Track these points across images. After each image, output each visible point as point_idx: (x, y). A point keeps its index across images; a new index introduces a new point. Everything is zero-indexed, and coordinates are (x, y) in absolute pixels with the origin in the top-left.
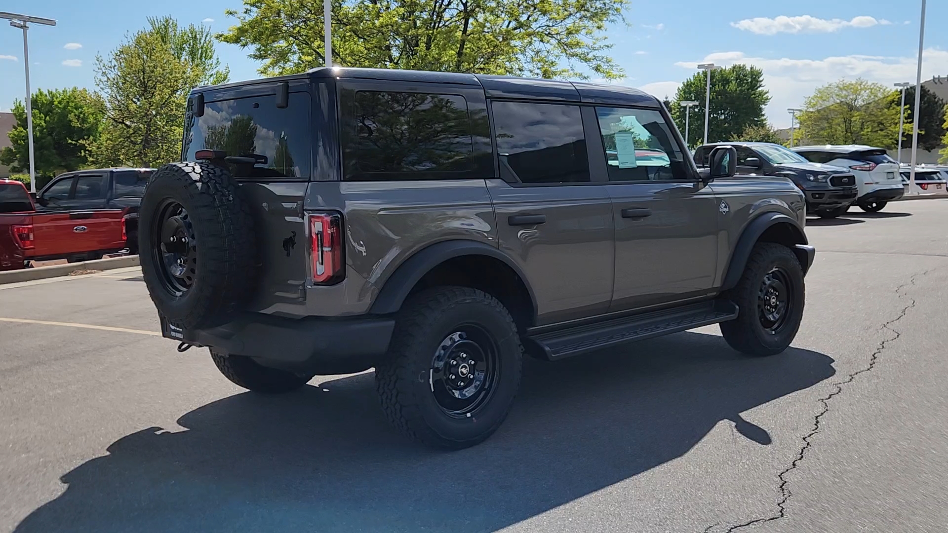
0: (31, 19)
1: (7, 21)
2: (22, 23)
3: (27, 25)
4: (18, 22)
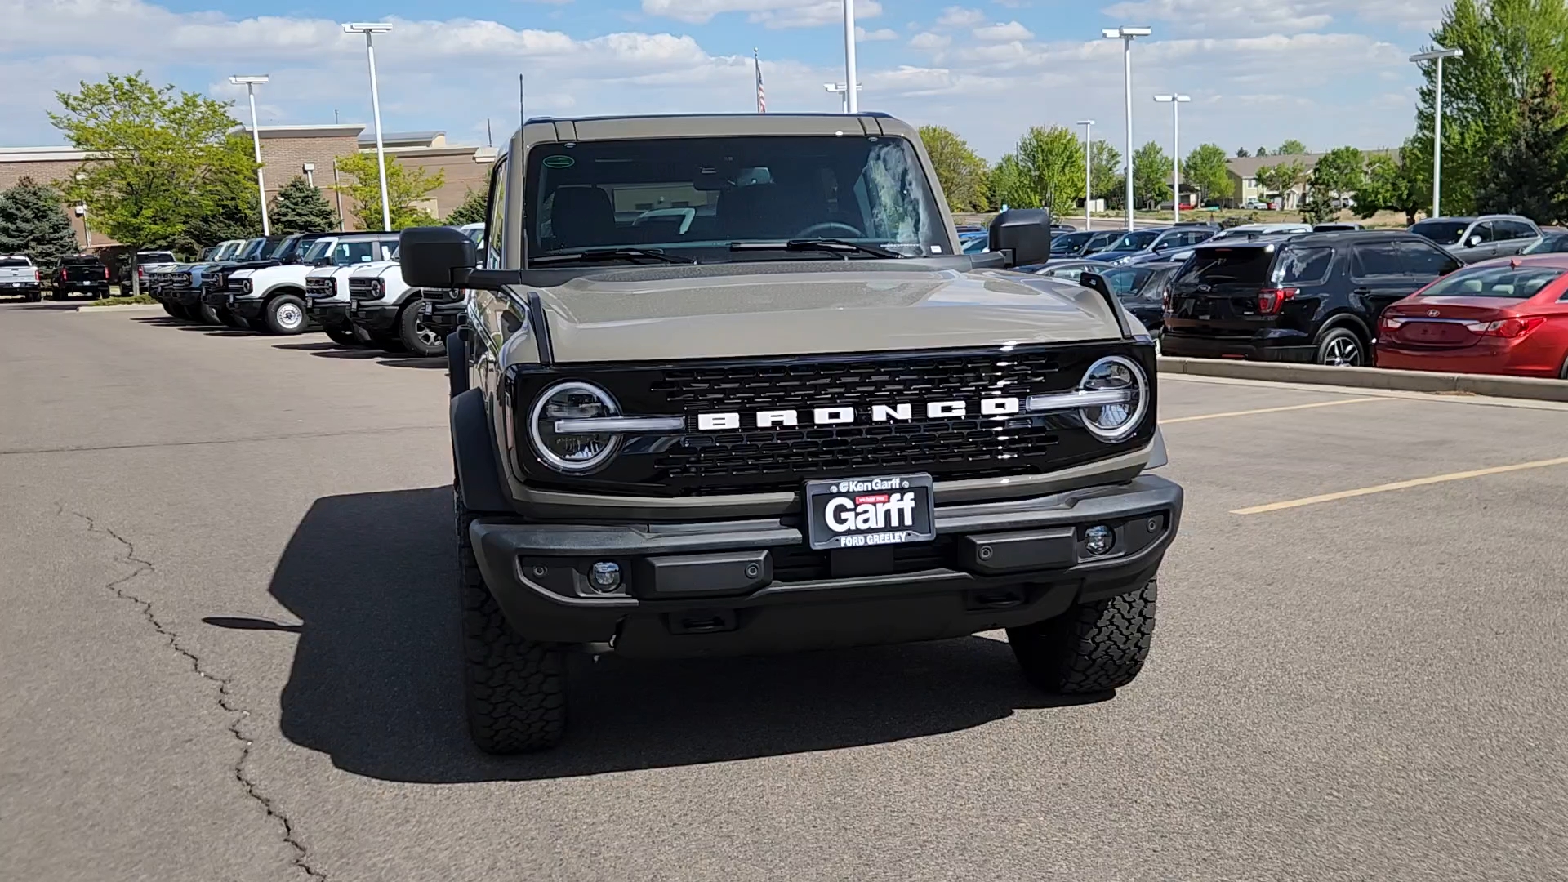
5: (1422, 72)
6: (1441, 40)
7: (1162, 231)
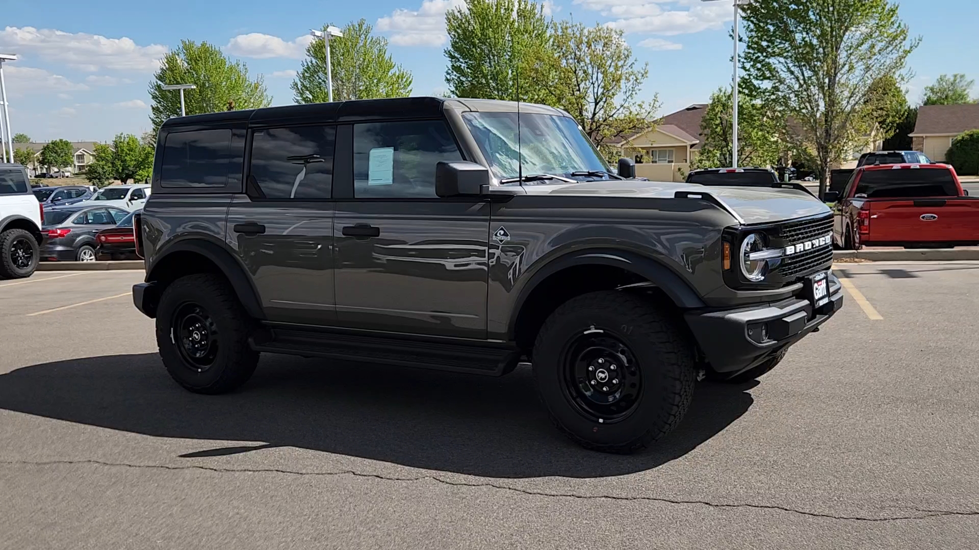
5: (151, 96)
6: (161, 78)
7: (56, 189)
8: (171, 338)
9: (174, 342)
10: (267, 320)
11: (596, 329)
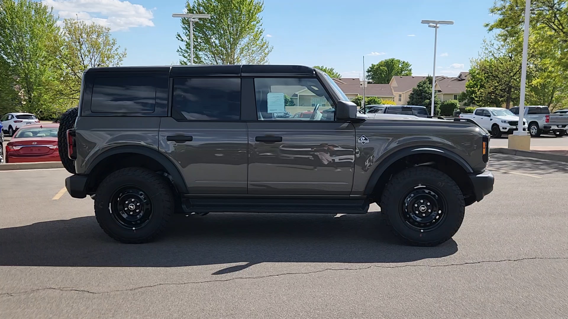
0: (440, 22)
1: (427, 25)
2: (435, 25)
3: (438, 26)
4: (433, 25)
8: (109, 210)
9: (111, 212)
10: (189, 194)
11: (422, 185)
